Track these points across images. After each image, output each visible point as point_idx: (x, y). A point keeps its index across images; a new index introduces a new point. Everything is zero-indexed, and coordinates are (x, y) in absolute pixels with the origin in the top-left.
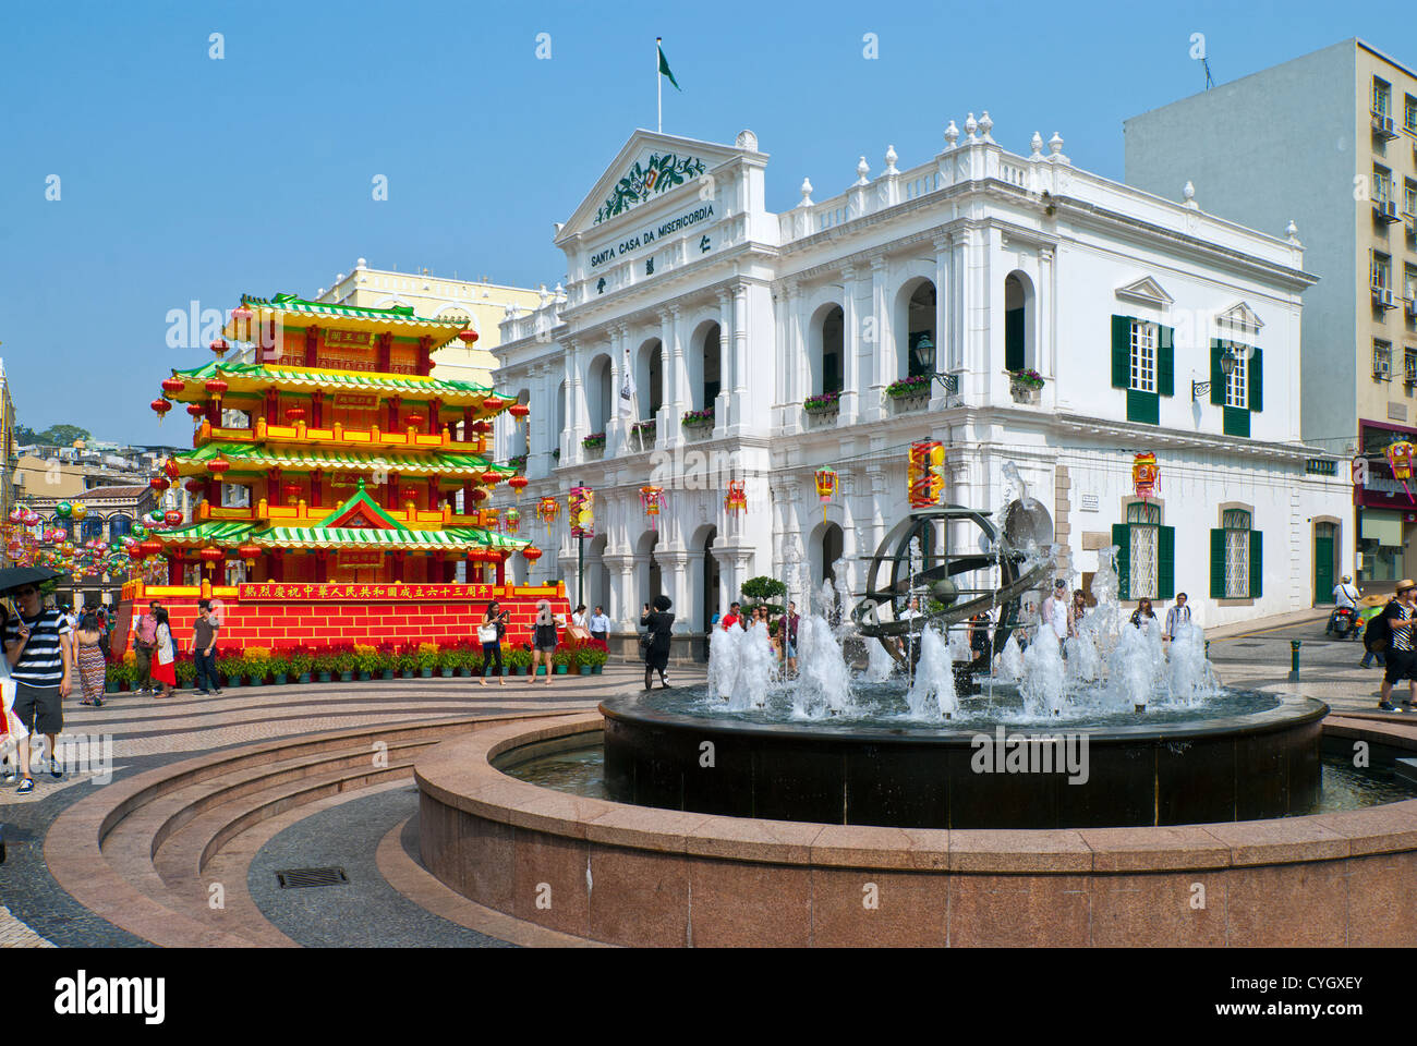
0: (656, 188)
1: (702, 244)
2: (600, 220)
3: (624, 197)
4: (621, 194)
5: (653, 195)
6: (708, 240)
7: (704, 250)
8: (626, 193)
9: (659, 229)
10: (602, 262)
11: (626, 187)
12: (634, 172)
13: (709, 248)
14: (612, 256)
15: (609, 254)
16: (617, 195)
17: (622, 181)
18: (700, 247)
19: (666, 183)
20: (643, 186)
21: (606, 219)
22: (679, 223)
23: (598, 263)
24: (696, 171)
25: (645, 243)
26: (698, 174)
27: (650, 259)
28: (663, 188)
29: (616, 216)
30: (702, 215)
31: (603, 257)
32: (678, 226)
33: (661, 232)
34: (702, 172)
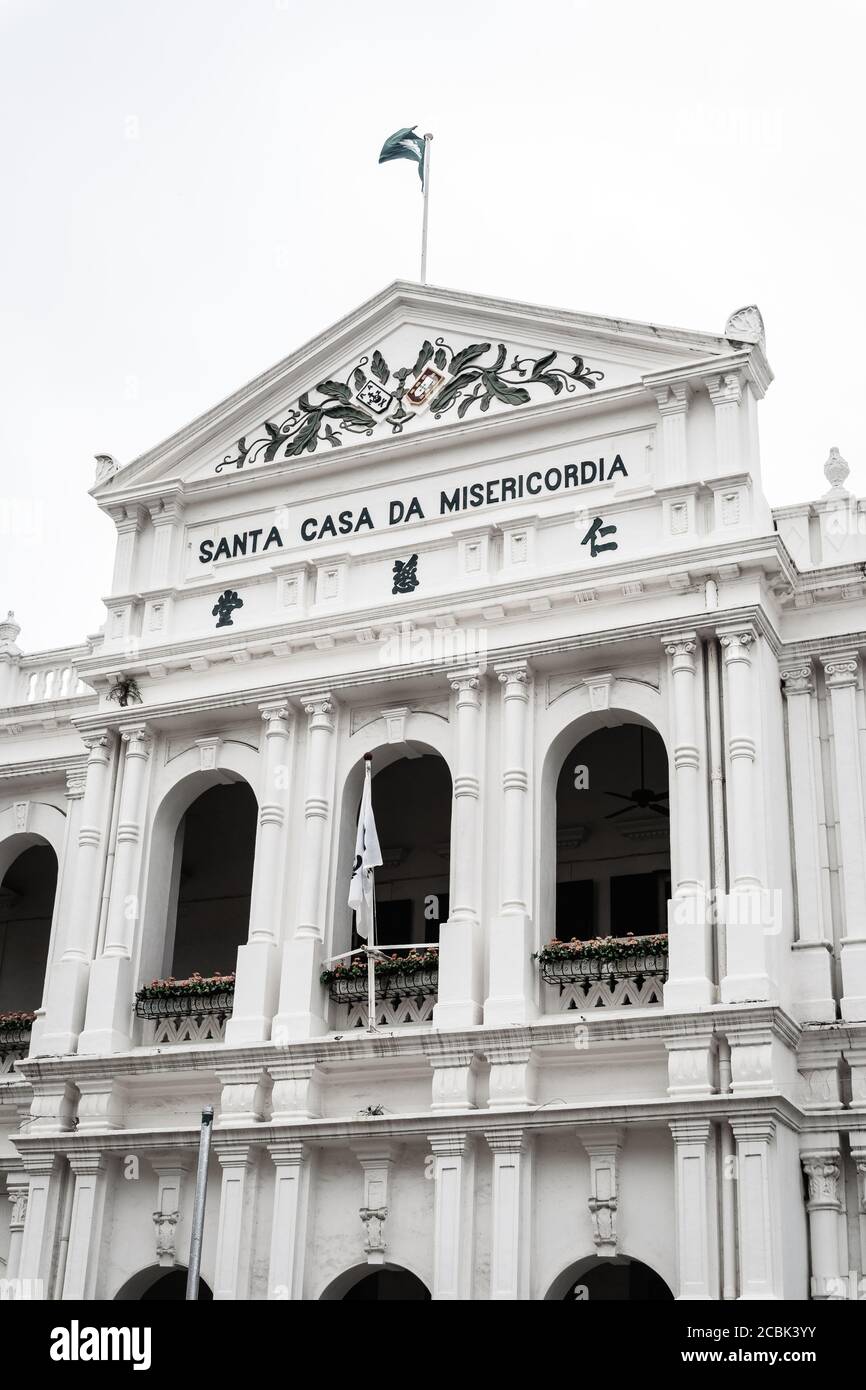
0: (438, 406)
1: (591, 536)
2: (240, 461)
3: (326, 421)
4: (316, 414)
5: (423, 420)
6: (612, 529)
7: (596, 550)
8: (332, 413)
9: (443, 494)
10: (235, 555)
11: (335, 398)
12: (367, 370)
13: (612, 546)
14: (274, 545)
15: (262, 539)
16: (303, 413)
17: (325, 387)
18: (584, 543)
19: (471, 399)
20: (395, 401)
21: (260, 462)
22: (510, 486)
23: (223, 557)
24: (571, 382)
25: (392, 522)
26: (581, 388)
27: (406, 560)
28: (463, 408)
29: (293, 457)
30: (588, 475)
31: (240, 543)
32: (509, 494)
33: (449, 503)
34: (591, 384)
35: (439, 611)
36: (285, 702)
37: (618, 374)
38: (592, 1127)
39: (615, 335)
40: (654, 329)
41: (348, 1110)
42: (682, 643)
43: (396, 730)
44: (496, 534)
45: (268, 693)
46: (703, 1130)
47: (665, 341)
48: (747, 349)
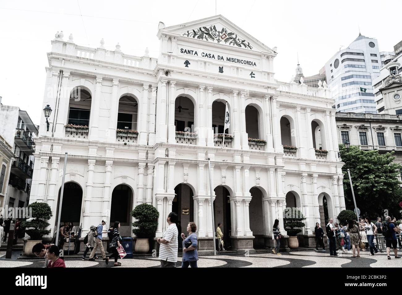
0: (226, 41)
1: (251, 74)
2: (188, 35)
3: (205, 35)
4: (203, 32)
5: (223, 42)
6: (254, 74)
7: (252, 77)
9: (227, 58)
10: (188, 54)
11: (207, 31)
12: (212, 28)
13: (254, 77)
14: (196, 55)
15: (194, 53)
16: (200, 31)
17: (205, 28)
18: (250, 75)
19: (231, 42)
20: (218, 37)
21: (192, 37)
22: (238, 61)
23: (185, 53)
24: (248, 47)
25: (218, 59)
26: (249, 49)
27: (221, 67)
28: (230, 44)
29: (199, 39)
30: (250, 64)
31: (189, 52)
32: (238, 62)
33: (228, 60)
34: (251, 48)
35: (230, 79)
36: (205, 86)
37: (255, 49)
38: (258, 167)
39: (257, 42)
40: (263, 44)
41: (220, 160)
42: (268, 97)
43: (222, 97)
44: (238, 68)
45: (202, 84)
46: (274, 170)
47: (264, 47)
48: (276, 54)
